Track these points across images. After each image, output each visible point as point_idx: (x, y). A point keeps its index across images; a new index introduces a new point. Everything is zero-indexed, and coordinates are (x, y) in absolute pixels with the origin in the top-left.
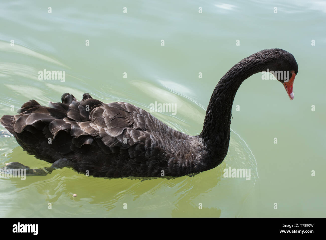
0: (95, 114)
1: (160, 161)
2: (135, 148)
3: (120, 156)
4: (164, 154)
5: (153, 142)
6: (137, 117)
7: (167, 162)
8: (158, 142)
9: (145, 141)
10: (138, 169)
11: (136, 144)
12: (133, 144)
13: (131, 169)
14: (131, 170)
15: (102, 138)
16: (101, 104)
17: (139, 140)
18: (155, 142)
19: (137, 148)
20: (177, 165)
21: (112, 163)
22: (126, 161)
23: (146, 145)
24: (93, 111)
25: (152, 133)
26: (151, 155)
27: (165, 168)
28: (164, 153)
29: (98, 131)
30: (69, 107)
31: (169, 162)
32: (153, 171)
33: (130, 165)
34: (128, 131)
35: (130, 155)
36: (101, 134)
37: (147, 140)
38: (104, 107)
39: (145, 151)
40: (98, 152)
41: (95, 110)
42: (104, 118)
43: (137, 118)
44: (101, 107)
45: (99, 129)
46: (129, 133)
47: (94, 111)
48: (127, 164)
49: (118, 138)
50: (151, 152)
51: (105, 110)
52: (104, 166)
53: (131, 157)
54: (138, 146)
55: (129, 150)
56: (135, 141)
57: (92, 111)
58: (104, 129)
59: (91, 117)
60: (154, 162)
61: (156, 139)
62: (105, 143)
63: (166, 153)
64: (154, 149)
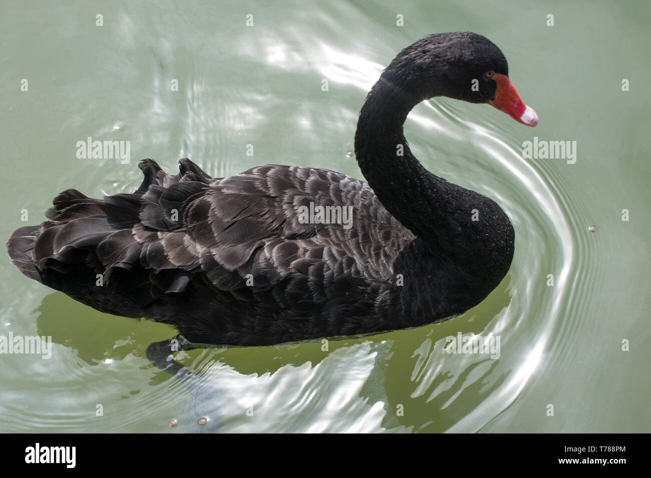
0: (193, 215)
1: (356, 305)
2: (285, 287)
3: (259, 307)
4: (361, 288)
5: (331, 268)
6: (294, 204)
7: (372, 305)
8: (344, 265)
9: (308, 269)
10: (305, 327)
11: (288, 279)
12: (279, 280)
13: (290, 330)
14: (289, 332)
15: (206, 272)
16: (204, 190)
17: (293, 271)
18: (335, 268)
19: (289, 288)
20: (398, 307)
21: (245, 323)
22: (274, 315)
23: (311, 278)
24: (189, 209)
25: (333, 237)
26: (329, 296)
27: (370, 317)
28: (362, 286)
29: (198, 258)
30: (142, 199)
31: (377, 303)
32: (343, 327)
33: (285, 323)
34: (266, 250)
35: (279, 302)
36: (203, 264)
37: (312, 267)
38: (212, 196)
39: (312, 291)
40: (211, 303)
41: (192, 205)
42: (211, 223)
43: (294, 206)
44: (205, 198)
45: (199, 253)
46: (268, 255)
47: (191, 209)
48: (279, 322)
49: (240, 271)
50: (327, 291)
51: (212, 205)
52: (230, 331)
53: (282, 305)
54: (293, 282)
55: (274, 293)
56: (282, 272)
57: (187, 209)
58: (212, 251)
59: (186, 221)
60: (340, 309)
61: (338, 258)
62: (215, 283)
63: (368, 285)
64: (333, 283)
